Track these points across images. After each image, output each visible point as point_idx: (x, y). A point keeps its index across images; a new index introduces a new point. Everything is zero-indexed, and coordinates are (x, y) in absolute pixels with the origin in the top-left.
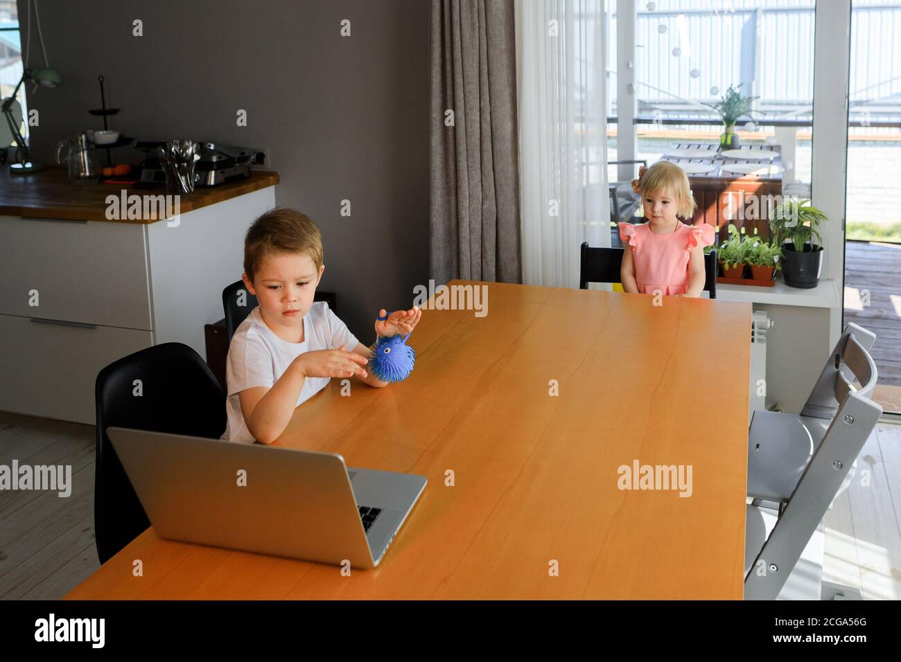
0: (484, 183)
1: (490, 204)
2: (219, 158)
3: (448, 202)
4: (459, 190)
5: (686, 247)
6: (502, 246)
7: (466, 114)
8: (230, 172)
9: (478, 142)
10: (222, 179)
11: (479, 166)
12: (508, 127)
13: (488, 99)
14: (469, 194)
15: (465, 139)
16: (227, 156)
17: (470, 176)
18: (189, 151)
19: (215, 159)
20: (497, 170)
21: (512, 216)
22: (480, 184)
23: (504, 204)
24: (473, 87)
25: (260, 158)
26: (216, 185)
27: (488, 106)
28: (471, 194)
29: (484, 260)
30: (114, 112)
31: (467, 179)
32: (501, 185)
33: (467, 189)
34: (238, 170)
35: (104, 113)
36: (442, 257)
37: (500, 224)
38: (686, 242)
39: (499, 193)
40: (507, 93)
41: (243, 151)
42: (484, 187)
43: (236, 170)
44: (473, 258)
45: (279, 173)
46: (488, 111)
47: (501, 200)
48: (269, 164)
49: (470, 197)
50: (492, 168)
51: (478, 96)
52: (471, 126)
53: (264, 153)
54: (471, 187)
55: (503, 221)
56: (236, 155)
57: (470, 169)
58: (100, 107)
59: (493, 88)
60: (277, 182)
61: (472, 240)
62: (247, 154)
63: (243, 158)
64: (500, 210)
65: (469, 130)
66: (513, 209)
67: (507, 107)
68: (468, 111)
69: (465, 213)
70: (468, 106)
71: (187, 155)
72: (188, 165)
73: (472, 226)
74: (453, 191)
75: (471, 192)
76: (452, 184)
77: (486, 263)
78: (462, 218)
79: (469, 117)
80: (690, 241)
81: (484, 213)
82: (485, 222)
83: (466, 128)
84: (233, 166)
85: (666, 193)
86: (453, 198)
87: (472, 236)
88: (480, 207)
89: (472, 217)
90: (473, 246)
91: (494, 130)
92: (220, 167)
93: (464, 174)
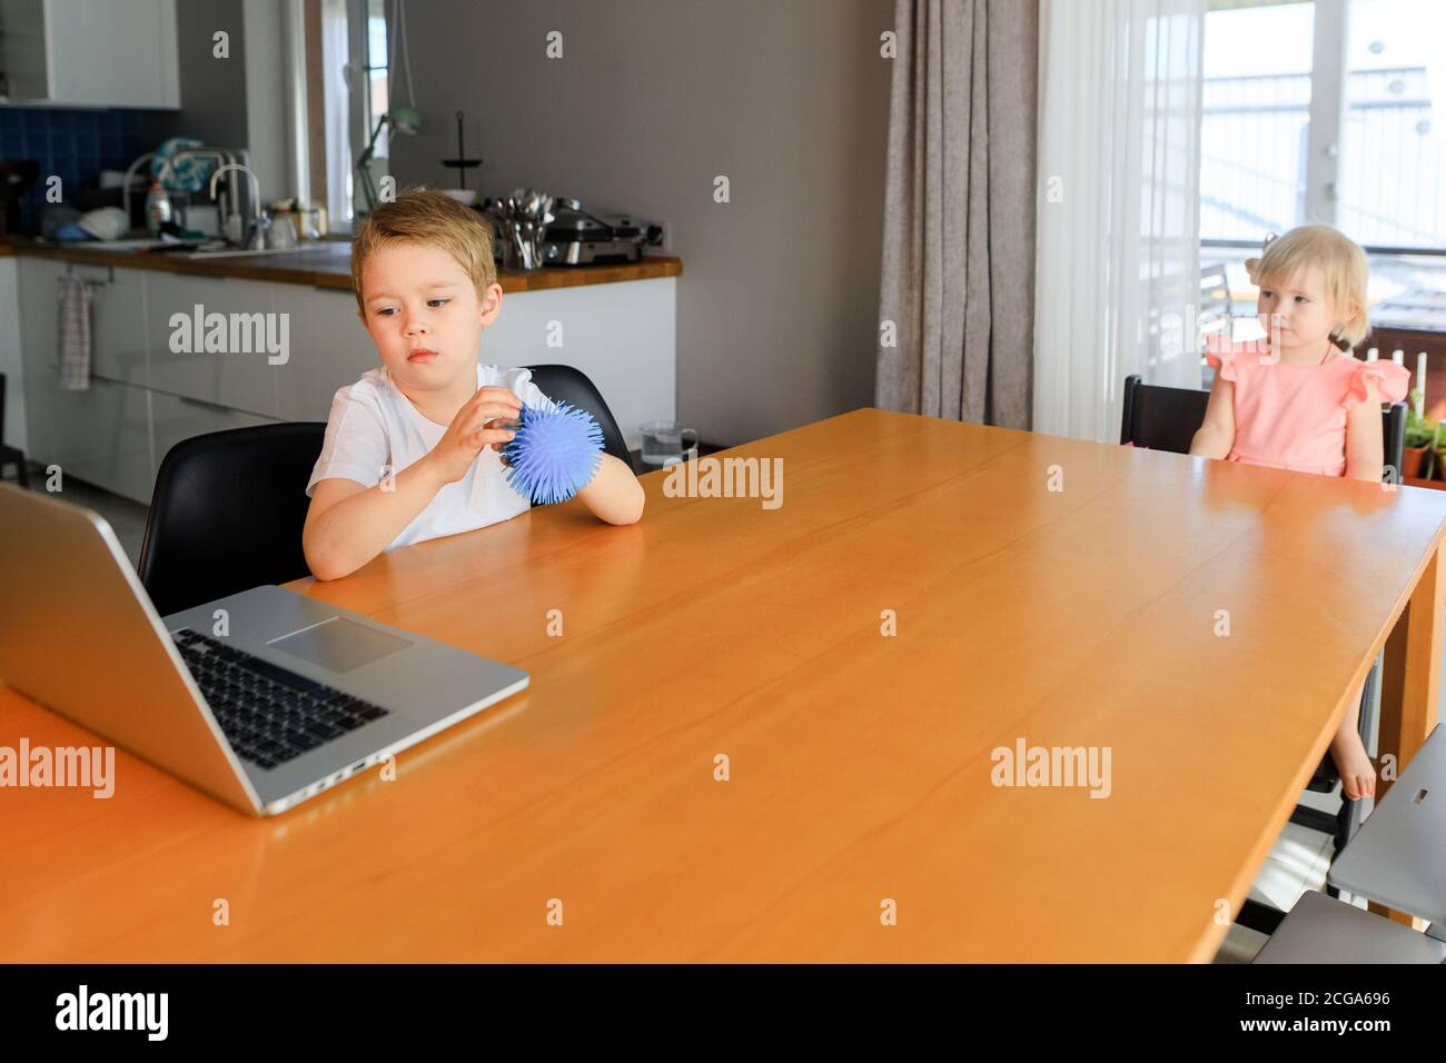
0: (970, 269)
1: (980, 305)
2: (589, 225)
3: (910, 301)
4: (926, 279)
5: (1342, 401)
6: (998, 383)
7: (943, 147)
8: (604, 249)
9: (962, 197)
10: (589, 257)
11: (963, 239)
12: (1019, 172)
13: (984, 122)
14: (944, 287)
15: (940, 191)
16: (600, 223)
17: (946, 256)
18: (535, 206)
19: (580, 226)
20: (994, 250)
21: (1019, 332)
22: (963, 270)
23: (1003, 309)
24: (958, 102)
25: (655, 233)
26: (580, 265)
27: (985, 135)
28: (947, 288)
29: (964, 404)
30: (474, 164)
31: (940, 261)
32: (1000, 275)
33: (940, 279)
34: (617, 247)
35: (462, 164)
36: (894, 394)
37: (995, 344)
38: (1342, 390)
39: (996, 288)
40: (1020, 112)
41: (626, 219)
42: (971, 276)
43: (614, 247)
44: (944, 400)
45: (682, 259)
46: (984, 144)
47: (999, 300)
48: (670, 245)
49: (944, 292)
50: (985, 244)
51: (968, 117)
52: (952, 169)
53: (664, 228)
54: (948, 274)
55: (1002, 337)
56: (615, 224)
57: (947, 244)
58: (456, 157)
59: (993, 102)
60: (678, 272)
61: (945, 367)
62: (632, 225)
63: (627, 232)
64: (996, 319)
65: (948, 175)
66: (1023, 318)
67: (1019, 138)
68: (948, 142)
69: (933, 319)
70: (948, 132)
71: (531, 211)
72: (536, 228)
73: (946, 343)
74: (918, 282)
75: (947, 284)
76: (917, 268)
77: (968, 409)
78: (930, 327)
79: (948, 153)
80: (1354, 388)
81: (969, 323)
82: (968, 337)
83: (943, 173)
84: (610, 240)
85: (1303, 281)
86: (916, 293)
87: (944, 360)
88: (961, 310)
89: (946, 328)
90: (945, 378)
91: (992, 177)
92: (589, 238)
93: (934, 252)
